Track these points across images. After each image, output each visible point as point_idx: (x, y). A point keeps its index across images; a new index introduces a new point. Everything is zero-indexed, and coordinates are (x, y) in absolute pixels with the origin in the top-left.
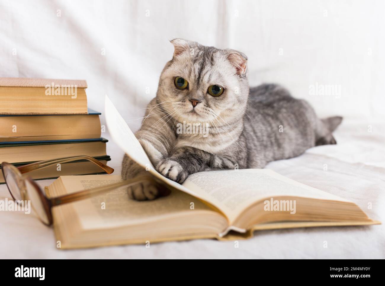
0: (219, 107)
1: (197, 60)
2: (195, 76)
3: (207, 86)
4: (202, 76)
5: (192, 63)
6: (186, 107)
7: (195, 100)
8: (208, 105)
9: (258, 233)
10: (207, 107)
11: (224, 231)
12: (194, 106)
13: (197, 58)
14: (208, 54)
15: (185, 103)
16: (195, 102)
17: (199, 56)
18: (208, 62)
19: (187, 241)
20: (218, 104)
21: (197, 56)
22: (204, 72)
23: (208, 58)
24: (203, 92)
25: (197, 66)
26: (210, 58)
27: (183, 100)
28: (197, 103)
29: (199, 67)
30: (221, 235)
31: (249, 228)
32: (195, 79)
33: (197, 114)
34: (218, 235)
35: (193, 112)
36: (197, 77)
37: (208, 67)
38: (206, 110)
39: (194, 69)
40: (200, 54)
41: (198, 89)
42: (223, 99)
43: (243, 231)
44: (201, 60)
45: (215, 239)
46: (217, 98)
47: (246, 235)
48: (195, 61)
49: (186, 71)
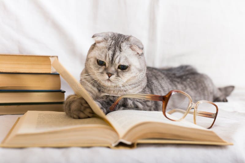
0: (126, 76)
1: (110, 48)
2: (109, 59)
3: (118, 65)
4: (114, 59)
5: (107, 50)
6: (104, 77)
7: (110, 73)
8: (118, 76)
9: (139, 145)
10: (118, 77)
11: (115, 142)
12: (109, 77)
13: (110, 47)
14: (118, 43)
15: (104, 75)
16: (110, 75)
17: (112, 45)
18: (118, 49)
19: (88, 147)
20: (125, 74)
21: (111, 45)
22: (116, 56)
23: (118, 47)
24: (115, 68)
25: (111, 53)
26: (119, 47)
27: (102, 73)
28: (111, 75)
29: (112, 53)
30: (114, 145)
31: (134, 142)
32: (109, 61)
33: (111, 81)
34: (111, 145)
35: (109, 80)
36: (111, 59)
37: (118, 53)
38: (117, 79)
39: (108, 55)
40: (112, 43)
41: (111, 66)
42: (128, 71)
43: (129, 143)
44: (113, 48)
45: (109, 147)
46: (124, 71)
47: (131, 146)
48: (109, 49)
49: (103, 56)
